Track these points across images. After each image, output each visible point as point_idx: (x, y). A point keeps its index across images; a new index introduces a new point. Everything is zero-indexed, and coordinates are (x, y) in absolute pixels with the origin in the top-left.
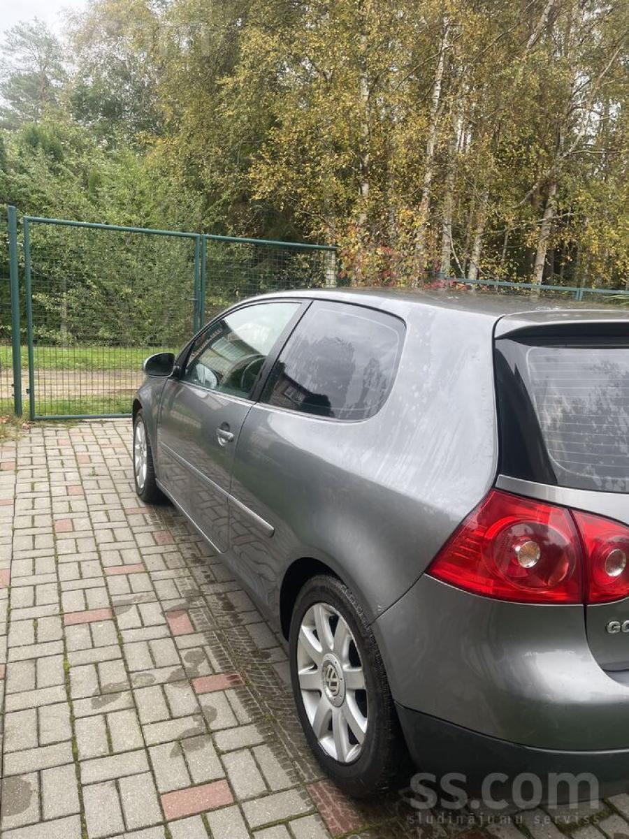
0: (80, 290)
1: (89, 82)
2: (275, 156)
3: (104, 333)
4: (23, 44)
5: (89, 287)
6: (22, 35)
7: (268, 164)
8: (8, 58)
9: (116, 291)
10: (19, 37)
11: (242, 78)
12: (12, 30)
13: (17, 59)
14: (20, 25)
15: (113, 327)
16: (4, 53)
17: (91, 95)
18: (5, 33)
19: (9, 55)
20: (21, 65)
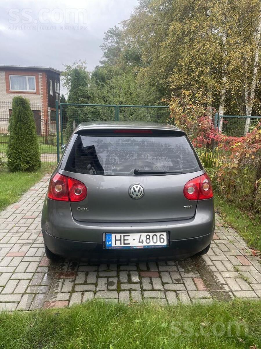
4: (111, 36)
6: (111, 33)
8: (106, 43)
10: (110, 34)
12: (107, 32)
13: (108, 42)
14: (110, 30)
16: (104, 41)
17: (130, 54)
18: (105, 33)
19: (106, 41)
20: (110, 45)
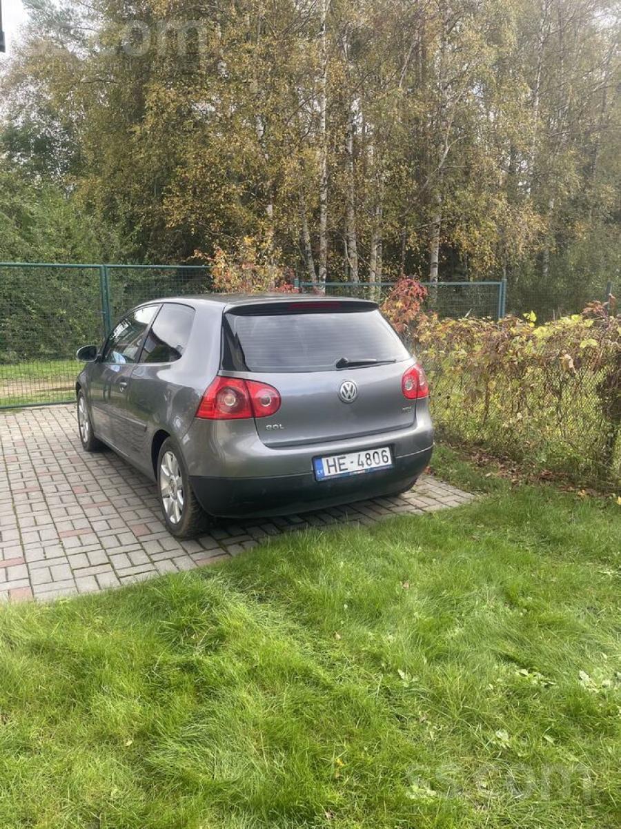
0: (22, 314)
1: (19, 123)
2: (183, 189)
3: (43, 348)
5: (30, 313)
7: (178, 196)
9: (54, 314)
11: (148, 127)
15: (50, 343)
17: (21, 135)
